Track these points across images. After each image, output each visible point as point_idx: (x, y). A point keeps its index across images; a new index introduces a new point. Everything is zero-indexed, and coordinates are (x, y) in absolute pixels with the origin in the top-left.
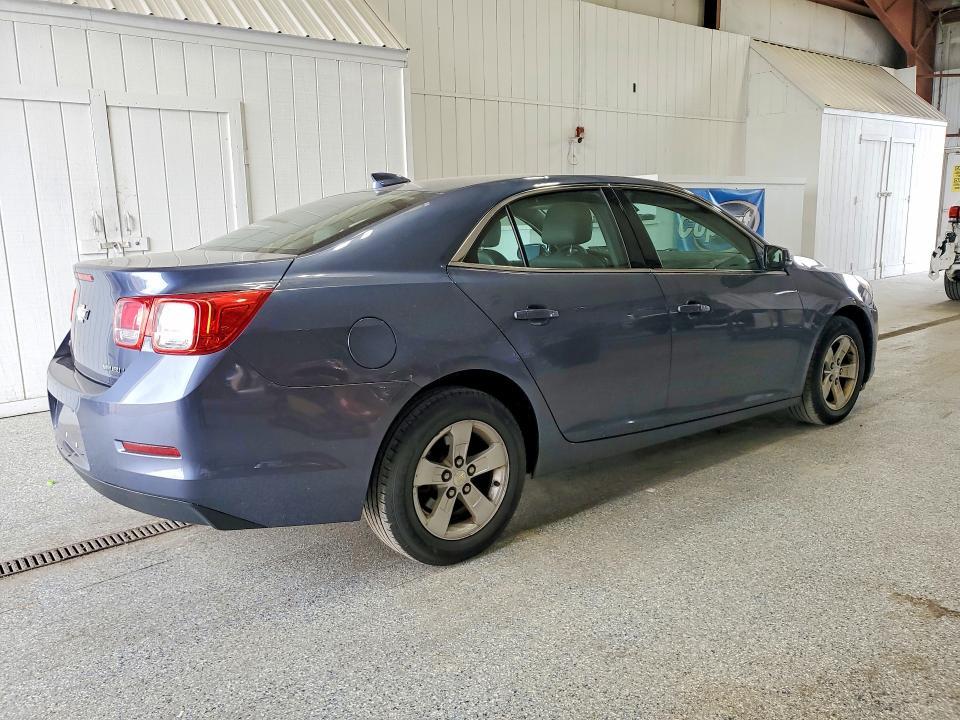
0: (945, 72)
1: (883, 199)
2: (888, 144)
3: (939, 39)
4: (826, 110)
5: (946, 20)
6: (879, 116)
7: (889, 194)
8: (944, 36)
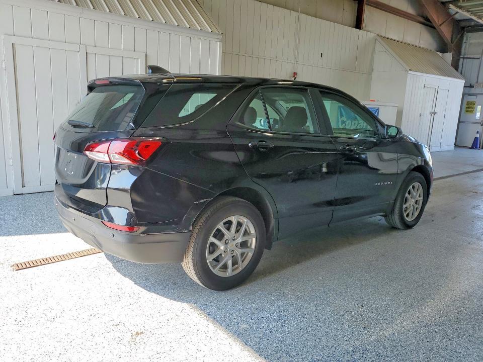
0: (465, 57)
1: (433, 115)
2: (437, 89)
3: (465, 40)
4: (410, 72)
5: (469, 32)
6: (433, 76)
7: (435, 113)
8: (467, 39)
